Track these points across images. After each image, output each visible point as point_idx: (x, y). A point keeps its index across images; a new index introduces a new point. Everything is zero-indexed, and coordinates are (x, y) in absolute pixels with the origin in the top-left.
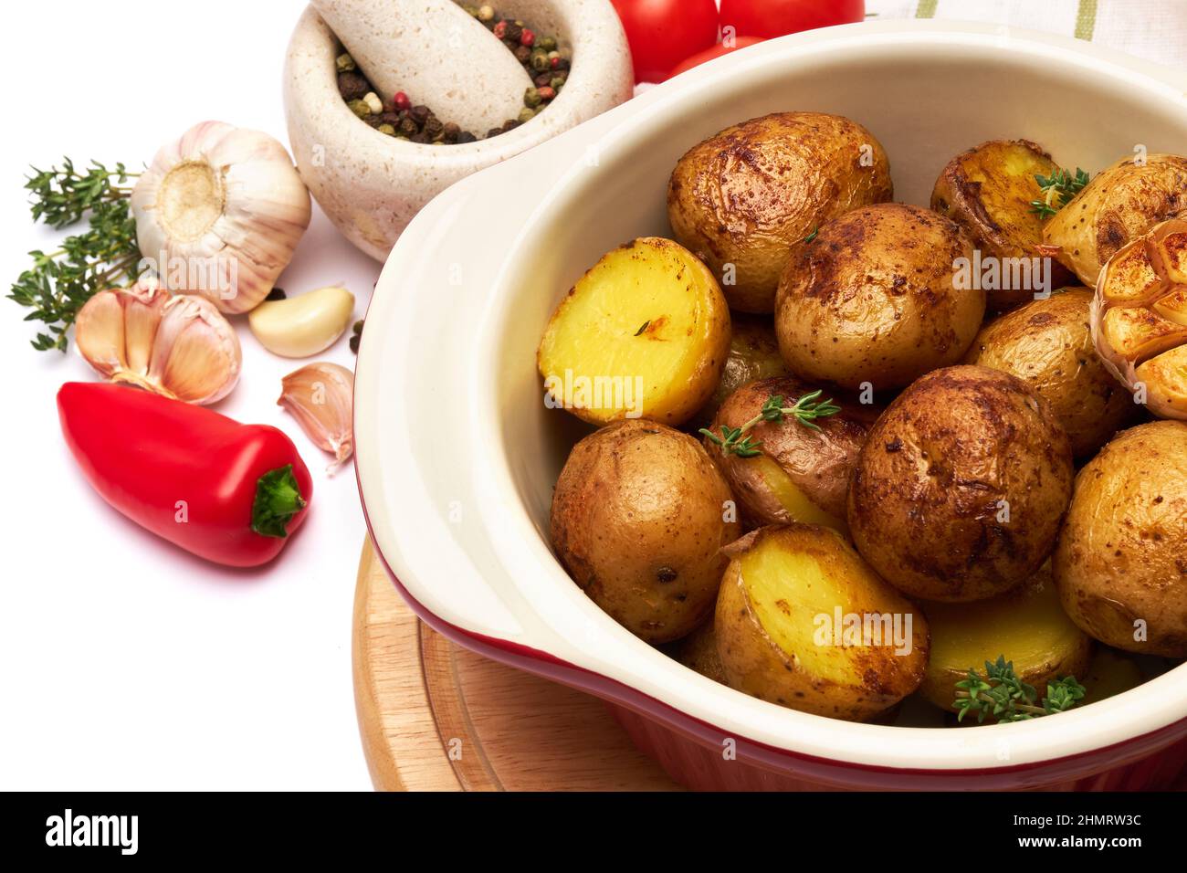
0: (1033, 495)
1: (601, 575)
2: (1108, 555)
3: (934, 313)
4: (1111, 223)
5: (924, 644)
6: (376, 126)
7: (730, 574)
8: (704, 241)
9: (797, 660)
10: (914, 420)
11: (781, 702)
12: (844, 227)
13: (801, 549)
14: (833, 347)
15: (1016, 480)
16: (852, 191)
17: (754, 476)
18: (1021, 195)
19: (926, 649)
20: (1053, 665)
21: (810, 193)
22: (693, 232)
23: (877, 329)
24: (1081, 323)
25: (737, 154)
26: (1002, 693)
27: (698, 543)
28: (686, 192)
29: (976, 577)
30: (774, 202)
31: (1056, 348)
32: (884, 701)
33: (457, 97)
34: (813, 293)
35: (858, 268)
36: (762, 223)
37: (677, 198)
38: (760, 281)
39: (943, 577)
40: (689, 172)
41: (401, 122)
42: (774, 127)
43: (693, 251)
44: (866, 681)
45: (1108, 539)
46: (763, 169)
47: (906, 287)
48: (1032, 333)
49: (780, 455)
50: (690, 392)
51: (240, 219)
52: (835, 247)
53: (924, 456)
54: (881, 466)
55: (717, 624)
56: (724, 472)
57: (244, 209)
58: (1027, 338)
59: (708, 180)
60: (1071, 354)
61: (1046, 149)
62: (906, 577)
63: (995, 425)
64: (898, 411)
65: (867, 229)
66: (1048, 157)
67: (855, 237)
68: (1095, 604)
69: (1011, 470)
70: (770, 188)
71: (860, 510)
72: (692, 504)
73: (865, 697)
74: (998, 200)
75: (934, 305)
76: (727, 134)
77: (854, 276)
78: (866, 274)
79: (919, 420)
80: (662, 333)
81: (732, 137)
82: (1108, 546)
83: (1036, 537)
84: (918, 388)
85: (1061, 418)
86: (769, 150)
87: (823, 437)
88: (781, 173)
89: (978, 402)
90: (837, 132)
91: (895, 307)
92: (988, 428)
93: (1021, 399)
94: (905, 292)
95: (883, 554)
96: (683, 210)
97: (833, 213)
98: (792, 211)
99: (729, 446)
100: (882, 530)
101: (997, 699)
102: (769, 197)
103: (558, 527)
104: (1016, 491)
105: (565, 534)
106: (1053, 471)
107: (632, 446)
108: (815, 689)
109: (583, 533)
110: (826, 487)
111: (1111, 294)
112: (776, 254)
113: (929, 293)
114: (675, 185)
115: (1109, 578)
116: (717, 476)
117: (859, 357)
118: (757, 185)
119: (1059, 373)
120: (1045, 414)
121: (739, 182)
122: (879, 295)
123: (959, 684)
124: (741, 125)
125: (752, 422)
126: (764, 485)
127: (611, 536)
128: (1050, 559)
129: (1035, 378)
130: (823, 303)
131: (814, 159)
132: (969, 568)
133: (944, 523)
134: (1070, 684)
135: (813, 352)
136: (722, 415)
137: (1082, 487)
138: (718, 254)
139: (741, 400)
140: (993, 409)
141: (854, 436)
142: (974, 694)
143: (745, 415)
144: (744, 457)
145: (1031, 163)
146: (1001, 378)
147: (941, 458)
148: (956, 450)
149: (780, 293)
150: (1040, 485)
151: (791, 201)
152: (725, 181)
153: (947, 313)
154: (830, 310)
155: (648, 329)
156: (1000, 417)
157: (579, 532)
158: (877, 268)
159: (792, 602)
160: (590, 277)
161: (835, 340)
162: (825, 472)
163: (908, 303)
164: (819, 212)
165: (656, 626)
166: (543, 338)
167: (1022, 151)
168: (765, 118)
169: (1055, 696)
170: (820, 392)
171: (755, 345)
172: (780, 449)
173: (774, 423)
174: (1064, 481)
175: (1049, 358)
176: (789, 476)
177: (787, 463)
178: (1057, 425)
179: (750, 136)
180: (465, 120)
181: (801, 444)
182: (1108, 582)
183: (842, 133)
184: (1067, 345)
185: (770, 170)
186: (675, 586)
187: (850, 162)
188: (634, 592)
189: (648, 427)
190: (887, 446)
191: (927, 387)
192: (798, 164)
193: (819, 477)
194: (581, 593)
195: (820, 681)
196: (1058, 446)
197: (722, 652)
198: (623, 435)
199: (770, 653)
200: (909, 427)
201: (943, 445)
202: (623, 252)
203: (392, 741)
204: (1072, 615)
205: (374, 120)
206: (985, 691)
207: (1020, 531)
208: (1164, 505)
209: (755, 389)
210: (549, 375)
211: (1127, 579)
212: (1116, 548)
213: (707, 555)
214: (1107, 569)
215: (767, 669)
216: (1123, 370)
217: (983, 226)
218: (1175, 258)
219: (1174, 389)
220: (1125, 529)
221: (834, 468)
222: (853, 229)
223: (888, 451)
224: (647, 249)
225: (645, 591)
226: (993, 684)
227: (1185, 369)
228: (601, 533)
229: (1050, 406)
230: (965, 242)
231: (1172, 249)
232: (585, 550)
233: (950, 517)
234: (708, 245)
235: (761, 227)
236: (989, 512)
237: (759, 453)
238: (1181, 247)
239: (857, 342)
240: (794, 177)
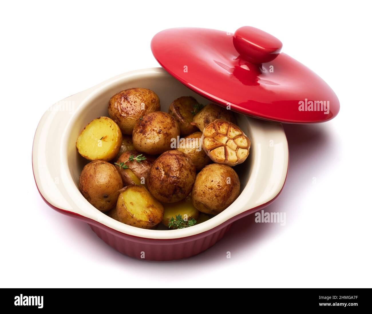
0: (186, 180)
1: (91, 196)
2: (202, 193)
3: (168, 138)
4: (207, 118)
5: (163, 212)
7: (120, 196)
8: (116, 118)
9: (134, 216)
11: (130, 225)
12: (148, 117)
13: (136, 191)
14: (145, 145)
15: (183, 176)
16: (151, 107)
17: (127, 173)
18: (189, 110)
19: (163, 214)
20: (190, 217)
21: (141, 108)
22: (114, 116)
23: (155, 141)
25: (124, 98)
26: (179, 222)
27: (113, 189)
28: (112, 106)
29: (174, 197)
32: (153, 225)
34: (141, 132)
35: (151, 127)
36: (130, 114)
37: (110, 107)
38: (129, 128)
39: (167, 197)
40: (113, 101)
42: (133, 91)
43: (114, 120)
44: (149, 220)
45: (202, 189)
46: (130, 102)
47: (162, 132)
49: (133, 169)
50: (113, 154)
52: (146, 122)
53: (164, 171)
54: (154, 172)
55: (117, 208)
56: (120, 173)
59: (117, 104)
61: (195, 98)
62: (159, 197)
63: (179, 164)
64: (158, 160)
65: (153, 118)
67: (151, 120)
68: (199, 203)
69: (182, 174)
70: (132, 106)
71: (150, 182)
72: (112, 180)
73: (149, 224)
74: (184, 111)
75: (167, 136)
76: (122, 92)
77: (150, 129)
78: (153, 129)
79: (163, 163)
80: (106, 140)
81: (123, 94)
82: (202, 191)
83: (187, 188)
84: (163, 155)
85: (194, 163)
86: (132, 97)
87: (142, 165)
88: (135, 103)
89: (175, 159)
90: (147, 93)
91: (159, 136)
92: (177, 165)
93: (185, 158)
94: (161, 133)
95: (154, 192)
96: (111, 110)
97: (146, 113)
98: (137, 112)
99: (121, 167)
100: (154, 187)
101: (178, 223)
102: (132, 108)
103: (81, 185)
104: (183, 179)
105: (83, 186)
106: (191, 174)
107: (99, 167)
108: (138, 222)
109: (87, 186)
111: (206, 135)
112: (133, 122)
113: (166, 133)
114: (110, 104)
115: (202, 198)
116: (118, 174)
117: (151, 147)
118: (129, 105)
119: (195, 152)
120: (190, 162)
121: (124, 105)
122: (156, 134)
123: (169, 220)
124: (126, 90)
125: (127, 161)
126: (129, 176)
127: (93, 187)
128: (190, 193)
129: (189, 153)
130: (143, 135)
131: (142, 100)
132: (173, 195)
133: (167, 186)
134: (193, 220)
135: (140, 146)
136: (120, 159)
137: (197, 178)
138: (120, 121)
139: (124, 156)
140: (178, 160)
141: (150, 165)
142: (172, 222)
143: (125, 159)
144: (125, 169)
145: (192, 102)
146: (181, 153)
147: (167, 171)
148: (170, 170)
149: (134, 131)
150: (188, 177)
151: (137, 110)
152: (121, 104)
153: (171, 138)
154: (145, 137)
155: (103, 139)
156: (180, 162)
157: (86, 186)
158: (155, 127)
159: (134, 203)
160: (89, 125)
161: (145, 143)
162: (143, 173)
163: (162, 136)
164: (143, 112)
165: (103, 208)
166: (78, 139)
167: (190, 99)
168: (131, 89)
169: (190, 223)
170: (142, 155)
171: (128, 142)
172: (133, 168)
173: (132, 161)
174: (193, 176)
175: (192, 149)
176: (135, 174)
177: (134, 171)
178: (192, 164)
179: (127, 94)
181: (137, 167)
182: (201, 199)
183: (149, 94)
185: (132, 102)
186: (108, 199)
187: (150, 101)
188: (98, 200)
189: (102, 162)
190: (156, 168)
191: (165, 155)
192: (139, 101)
193: (141, 174)
194: (86, 200)
195: (139, 220)
196: (192, 169)
197: (118, 214)
198: (97, 164)
199: (128, 214)
200: (161, 164)
201: (168, 168)
202: (97, 120)
204: (195, 206)
206: (175, 222)
207: (184, 187)
208: (213, 182)
209: (127, 153)
210: (79, 148)
211: (205, 198)
212: (203, 191)
213: (115, 192)
214: (201, 196)
215: (128, 218)
216: (207, 152)
217: (179, 117)
218: (219, 128)
219: (217, 157)
220: (205, 187)
221: (145, 172)
222: (150, 117)
223: (156, 169)
224: (103, 119)
225: (101, 200)
226: (177, 220)
227: (220, 152)
228: (91, 186)
229: (191, 160)
230: (175, 121)
231: (219, 125)
232: (87, 190)
233: (168, 184)
234: (117, 119)
235: (130, 115)
236: (176, 183)
237: (128, 168)
238: (221, 125)
239: (150, 144)
240: (138, 104)
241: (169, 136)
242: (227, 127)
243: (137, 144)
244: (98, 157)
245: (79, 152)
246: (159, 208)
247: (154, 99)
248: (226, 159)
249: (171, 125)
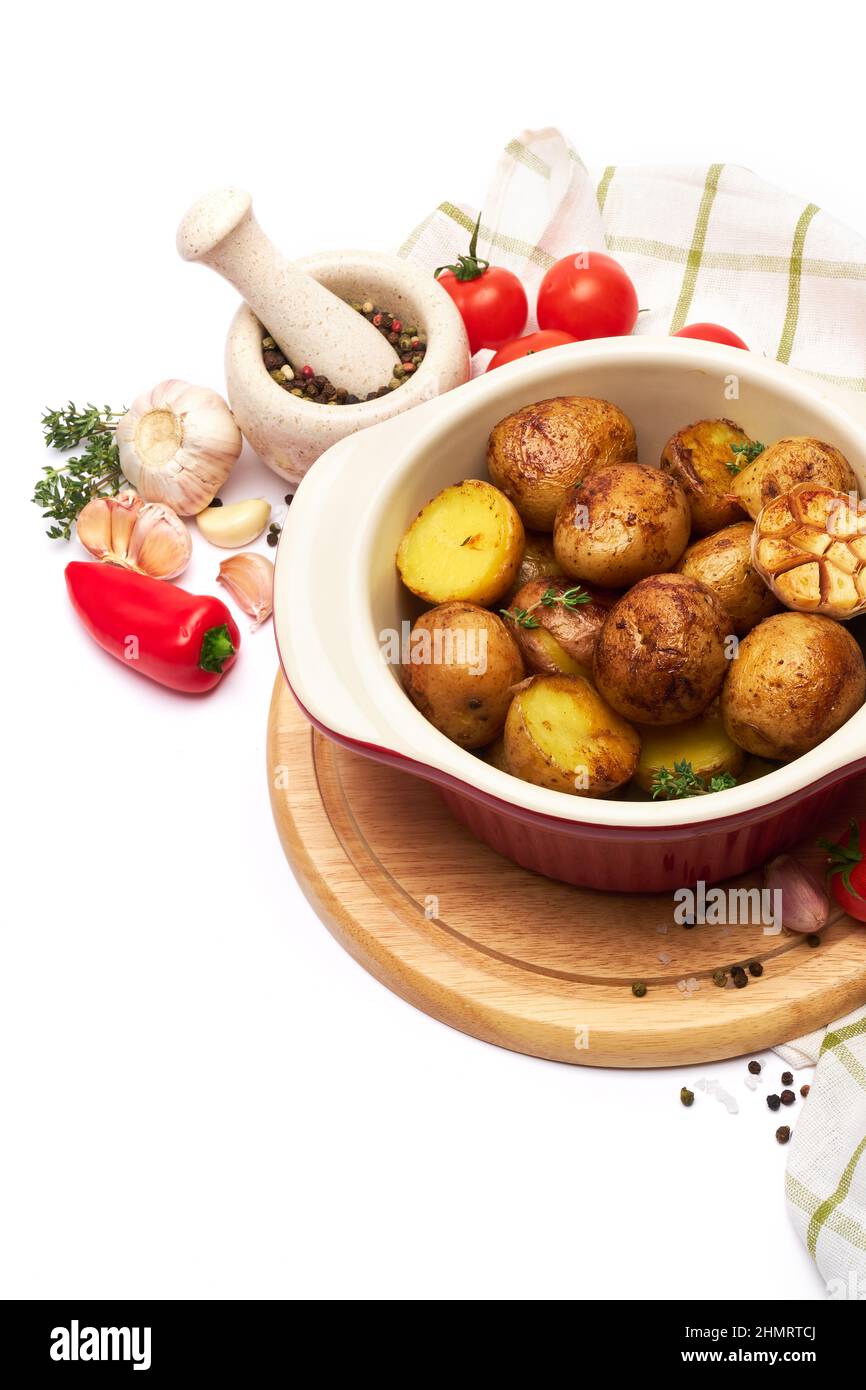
0: (706, 658)
1: (433, 703)
2: (750, 696)
3: (654, 538)
4: (771, 482)
5: (637, 751)
6: (289, 390)
7: (514, 704)
8: (509, 483)
9: (553, 759)
10: (634, 608)
11: (543, 785)
12: (599, 478)
13: (561, 689)
14: (588, 559)
15: (695, 649)
16: (608, 452)
17: (535, 641)
18: (720, 458)
19: (639, 757)
20: (717, 765)
21: (580, 453)
22: (502, 476)
23: (616, 548)
24: (745, 548)
25: (533, 425)
26: (682, 782)
27: (496, 684)
28: (498, 449)
29: (668, 709)
30: (556, 459)
31: (731, 563)
32: (608, 785)
33: (347, 369)
34: (577, 522)
35: (606, 507)
36: (548, 473)
37: (493, 453)
38: (545, 511)
39: (649, 709)
40: (500, 437)
41: (307, 386)
42: (557, 406)
43: (501, 489)
44: (597, 773)
45: (750, 686)
46: (550, 436)
47: (636, 521)
48: (717, 552)
49: (553, 628)
50: (496, 585)
51: (193, 451)
52: (592, 493)
53: (640, 632)
54: (613, 637)
55: (505, 736)
56: (516, 638)
57: (196, 444)
58: (713, 556)
59: (513, 442)
60: (741, 566)
61: (739, 426)
62: (626, 708)
63: (684, 613)
64: (625, 603)
65: (613, 481)
66: (741, 431)
67: (605, 485)
68: (742, 727)
69: (692, 641)
70: (554, 449)
71: (599, 665)
72: (492, 659)
73: (595, 783)
74: (704, 461)
75: (654, 533)
76: (526, 410)
77: (603, 513)
78: (611, 512)
79: (637, 609)
80: (479, 545)
81: (530, 413)
82: (750, 691)
83: (707, 684)
84: (638, 588)
85: (729, 610)
86: (553, 424)
87: (580, 617)
88: (562, 439)
89: (674, 599)
90: (600, 412)
91: (628, 534)
92: (679, 615)
93: (702, 596)
94: (635, 524)
95: (613, 693)
96: (496, 461)
97: (594, 468)
98: (568, 465)
99: (519, 621)
100: (612, 678)
101: (679, 785)
102: (553, 455)
104: (695, 655)
105: (411, 676)
107: (455, 620)
108: (563, 777)
109: (422, 676)
110: (581, 650)
111: (764, 529)
112: (557, 493)
113: (651, 525)
114: (492, 444)
115: (750, 710)
116: (510, 641)
117: (605, 565)
118: (545, 446)
119: (733, 579)
120: (717, 607)
121: (533, 444)
122: (618, 526)
123: (654, 776)
124: (537, 404)
125: (535, 605)
126: (541, 648)
127: (440, 678)
128: (718, 698)
129: (716, 582)
131: (584, 431)
132: (664, 703)
133: (649, 675)
134: (725, 775)
135: (575, 561)
136: (517, 600)
138: (519, 492)
139: (529, 591)
140: (683, 603)
141: (601, 617)
142: (663, 781)
143: (531, 601)
144: (529, 629)
145: (730, 435)
146: (690, 583)
147: (649, 633)
148: (658, 629)
149: (557, 521)
150: (710, 651)
151: (567, 458)
152: (524, 443)
153: (663, 538)
154: (587, 535)
155: (469, 542)
156: (687, 608)
157: (419, 675)
158: (618, 508)
159: (553, 723)
160: (433, 505)
161: (589, 554)
162: (581, 640)
163: (637, 531)
164: (586, 466)
165: (468, 737)
166: (400, 545)
167: (724, 427)
168: (552, 400)
169: (716, 783)
170: (579, 587)
171: (543, 553)
172: (552, 624)
173: (549, 607)
175: (726, 569)
176: (557, 641)
177: (556, 633)
178: (724, 614)
179: (542, 413)
180: (351, 386)
181: (566, 621)
182: (749, 713)
183: (603, 413)
184: (738, 561)
185: (554, 436)
186: (480, 712)
187: (607, 433)
188: (454, 715)
189: (466, 608)
190: (618, 624)
191: (644, 587)
192: (573, 433)
193: (577, 643)
194: (418, 715)
195: (567, 772)
197: (508, 753)
198: (450, 613)
199: (537, 754)
200: (631, 613)
201: (651, 625)
202: (455, 489)
203: (293, 811)
204: (729, 734)
205: (288, 385)
206: (671, 781)
207: (696, 680)
208: (783, 666)
209: (539, 583)
210: (404, 570)
211: (760, 711)
212: (754, 692)
213: (501, 691)
214: (749, 705)
215: (535, 764)
216: (768, 579)
217: (691, 479)
218: (805, 508)
219: (798, 592)
220: (760, 680)
221: (586, 637)
222: (605, 480)
223: (618, 628)
224: (470, 488)
225: (460, 714)
226: (677, 777)
227: (806, 579)
228: (432, 675)
229: (721, 601)
230: (677, 491)
231: (804, 501)
232: (423, 687)
233: (653, 671)
234: (511, 486)
235: (547, 475)
236: (677, 668)
237: (539, 626)
238: (811, 500)
239: (603, 556)
240: (570, 442)
241: (658, 534)
243: (564, 557)
244: (456, 594)
245: (404, 580)
246: (626, 738)
247: (618, 428)
248: (824, 600)
249: (664, 502)
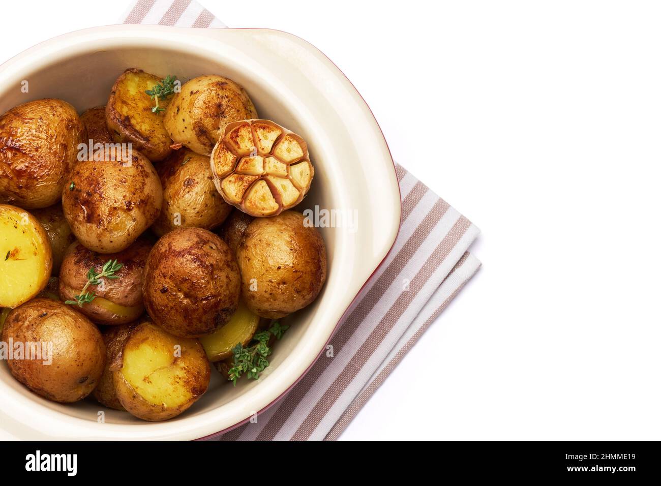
0: (230, 288)
2: (267, 295)
3: (148, 208)
4: (199, 127)
9: (165, 406)
10: (168, 277)
12: (86, 179)
14: (112, 244)
15: (222, 286)
17: (96, 307)
18: (145, 107)
21: (55, 155)
24: (206, 178)
25: (9, 148)
27: (92, 361)
30: (40, 167)
31: (202, 196)
34: (89, 219)
35: (107, 204)
36: (39, 179)
42: (19, 125)
44: (193, 393)
45: (264, 289)
46: (27, 152)
47: (132, 205)
48: (188, 192)
49: (105, 295)
52: (89, 194)
53: (180, 291)
54: (162, 299)
58: (187, 196)
60: (208, 195)
63: (205, 268)
64: (158, 271)
65: (99, 179)
67: (96, 185)
69: (218, 283)
70: (34, 160)
72: (83, 348)
74: (138, 117)
75: (146, 205)
77: (106, 210)
78: (112, 207)
79: (171, 276)
80: (19, 256)
82: (265, 292)
87: (121, 278)
88: (37, 151)
89: (193, 261)
90: (51, 115)
91: (131, 216)
92: (203, 271)
93: (208, 246)
97: (69, 158)
98: (51, 168)
99: (81, 303)
102: (37, 165)
104: (224, 291)
107: (40, 331)
109: (36, 379)
110: (131, 299)
111: (220, 173)
112: (52, 189)
113: (142, 201)
115: (270, 303)
118: (28, 161)
122: (123, 214)
125: (86, 287)
126: (102, 310)
127: (52, 378)
129: (198, 212)
130: (98, 226)
131: (49, 138)
137: (243, 266)
140: (200, 261)
144: (89, 303)
147: (188, 291)
148: (193, 286)
150: (231, 281)
151: (48, 163)
152: (10, 164)
153: (152, 204)
154: (104, 229)
155: (10, 255)
156: (205, 263)
157: (33, 379)
158: (115, 201)
159: (149, 374)
161: (111, 242)
162: (127, 293)
163: (136, 212)
164: (62, 161)
170: (111, 261)
175: (200, 201)
177: (110, 297)
182: (270, 305)
184: (205, 192)
185: (30, 151)
186: (88, 381)
187: (65, 129)
189: (40, 313)
190: (160, 289)
192: (43, 143)
193: (126, 297)
200: (168, 280)
208: (282, 270)
211: (277, 302)
212: (269, 292)
214: (268, 300)
215: (153, 413)
216: (239, 207)
217: (141, 141)
218: (237, 143)
219: (263, 209)
220: (270, 284)
221: (131, 289)
222: (92, 179)
223: (162, 292)
227: (263, 197)
231: (234, 139)
233: (202, 314)
236: (217, 306)
237: (96, 297)
238: (237, 136)
239: (122, 239)
240: (44, 151)
241: (149, 204)
242: (251, 134)
246: (192, 348)
247: (69, 121)
248: (281, 206)
249: (141, 178)
